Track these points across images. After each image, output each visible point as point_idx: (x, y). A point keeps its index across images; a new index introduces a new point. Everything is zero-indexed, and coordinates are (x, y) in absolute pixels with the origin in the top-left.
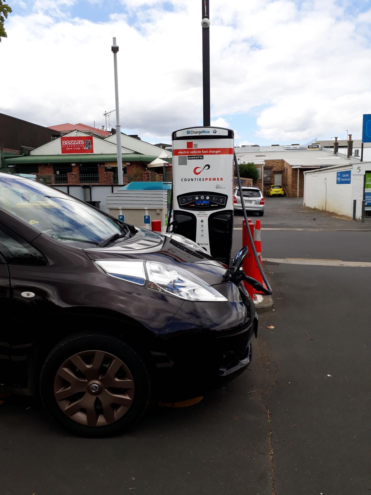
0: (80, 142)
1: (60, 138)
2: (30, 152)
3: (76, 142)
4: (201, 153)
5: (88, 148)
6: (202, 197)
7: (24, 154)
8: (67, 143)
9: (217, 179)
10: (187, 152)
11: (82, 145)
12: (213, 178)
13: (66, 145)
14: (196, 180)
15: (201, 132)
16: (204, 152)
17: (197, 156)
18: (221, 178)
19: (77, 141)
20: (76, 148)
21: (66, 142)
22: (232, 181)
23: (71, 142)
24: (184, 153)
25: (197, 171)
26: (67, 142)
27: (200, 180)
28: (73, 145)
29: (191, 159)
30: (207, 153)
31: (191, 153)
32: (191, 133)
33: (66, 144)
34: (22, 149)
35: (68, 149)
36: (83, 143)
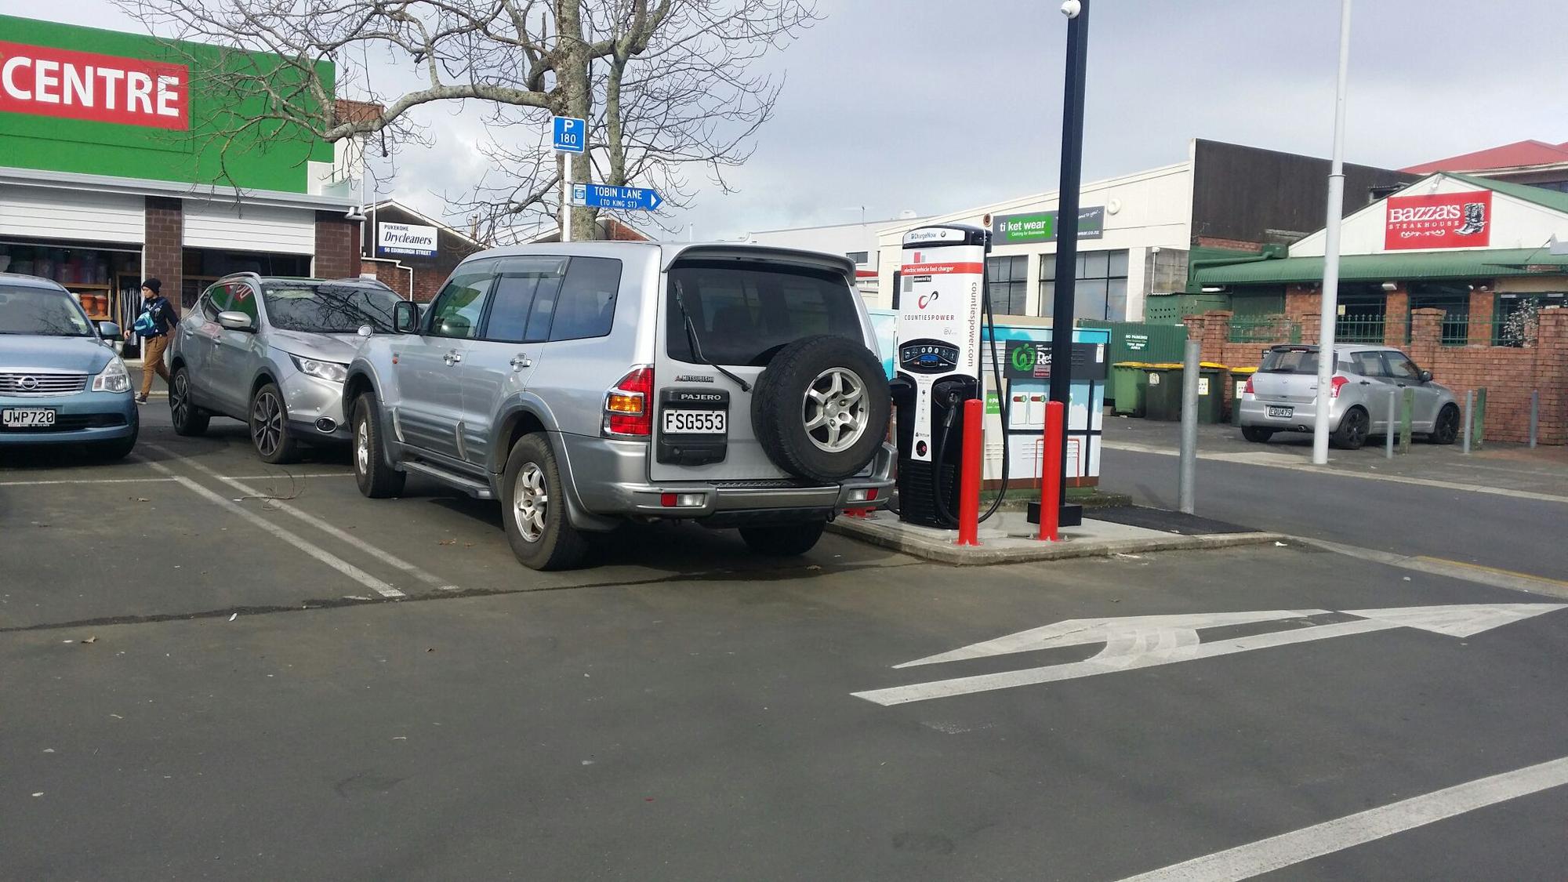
0: (1449, 212)
1: (1385, 201)
2: (1290, 248)
3: (1435, 212)
4: (930, 272)
5: (1473, 230)
6: (930, 350)
7: (1267, 254)
8: (1404, 216)
9: (946, 317)
10: (914, 270)
11: (1453, 221)
12: (941, 316)
13: (1402, 223)
14: (921, 318)
15: (926, 236)
16: (933, 270)
17: (925, 277)
18: (952, 316)
19: (1438, 210)
20: (1433, 232)
23: (1419, 211)
24: (911, 270)
25: (923, 302)
26: (1405, 211)
27: (925, 318)
28: (1423, 222)
29: (918, 281)
30: (936, 270)
31: (918, 271)
32: (917, 238)
33: (1402, 218)
34: (1266, 239)
35: (1405, 235)
36: (1454, 215)
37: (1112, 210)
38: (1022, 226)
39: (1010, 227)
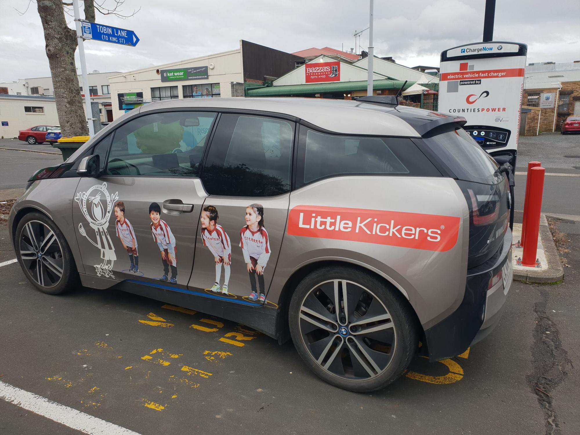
0: (326, 69)
1: (304, 65)
2: (273, 82)
3: (322, 69)
4: (479, 77)
5: (334, 75)
6: (475, 133)
7: (266, 85)
9: (497, 110)
10: (459, 76)
11: (328, 72)
12: (492, 109)
13: (311, 73)
14: (469, 110)
15: (481, 50)
16: (483, 75)
17: (473, 81)
18: (503, 108)
19: (323, 68)
20: (321, 76)
21: (311, 70)
22: (518, 111)
23: (316, 69)
24: (455, 77)
25: (471, 99)
27: (474, 110)
28: (318, 73)
29: (464, 84)
30: (487, 75)
31: (465, 77)
32: (467, 52)
33: (311, 71)
34: (265, 79)
35: (313, 77)
36: (329, 70)
37: (211, 67)
38: (174, 74)
39: (168, 75)
